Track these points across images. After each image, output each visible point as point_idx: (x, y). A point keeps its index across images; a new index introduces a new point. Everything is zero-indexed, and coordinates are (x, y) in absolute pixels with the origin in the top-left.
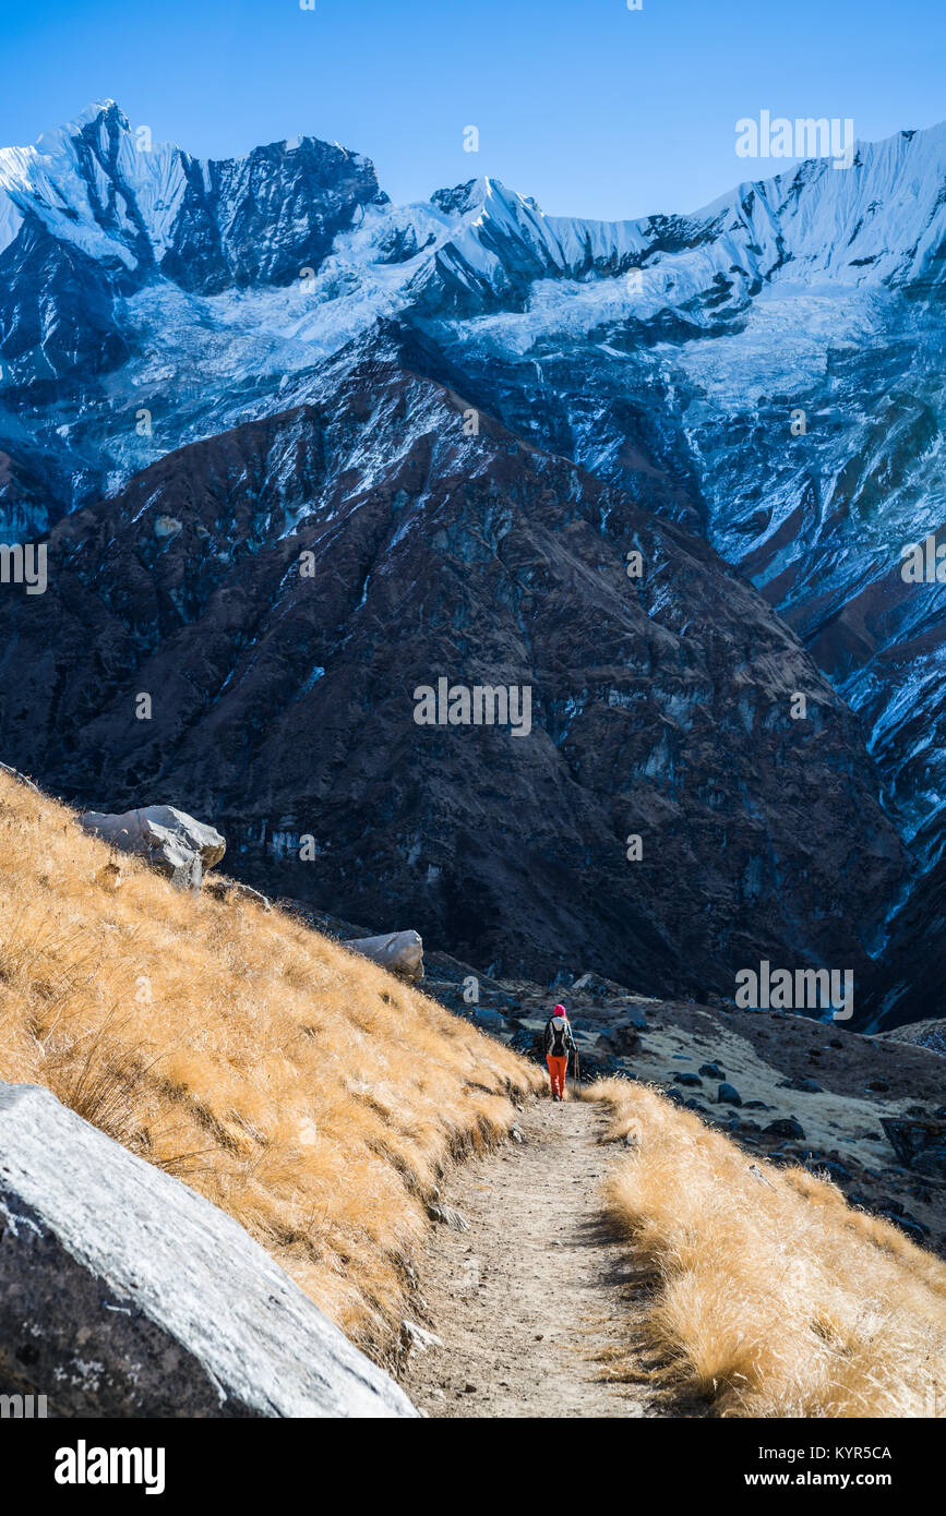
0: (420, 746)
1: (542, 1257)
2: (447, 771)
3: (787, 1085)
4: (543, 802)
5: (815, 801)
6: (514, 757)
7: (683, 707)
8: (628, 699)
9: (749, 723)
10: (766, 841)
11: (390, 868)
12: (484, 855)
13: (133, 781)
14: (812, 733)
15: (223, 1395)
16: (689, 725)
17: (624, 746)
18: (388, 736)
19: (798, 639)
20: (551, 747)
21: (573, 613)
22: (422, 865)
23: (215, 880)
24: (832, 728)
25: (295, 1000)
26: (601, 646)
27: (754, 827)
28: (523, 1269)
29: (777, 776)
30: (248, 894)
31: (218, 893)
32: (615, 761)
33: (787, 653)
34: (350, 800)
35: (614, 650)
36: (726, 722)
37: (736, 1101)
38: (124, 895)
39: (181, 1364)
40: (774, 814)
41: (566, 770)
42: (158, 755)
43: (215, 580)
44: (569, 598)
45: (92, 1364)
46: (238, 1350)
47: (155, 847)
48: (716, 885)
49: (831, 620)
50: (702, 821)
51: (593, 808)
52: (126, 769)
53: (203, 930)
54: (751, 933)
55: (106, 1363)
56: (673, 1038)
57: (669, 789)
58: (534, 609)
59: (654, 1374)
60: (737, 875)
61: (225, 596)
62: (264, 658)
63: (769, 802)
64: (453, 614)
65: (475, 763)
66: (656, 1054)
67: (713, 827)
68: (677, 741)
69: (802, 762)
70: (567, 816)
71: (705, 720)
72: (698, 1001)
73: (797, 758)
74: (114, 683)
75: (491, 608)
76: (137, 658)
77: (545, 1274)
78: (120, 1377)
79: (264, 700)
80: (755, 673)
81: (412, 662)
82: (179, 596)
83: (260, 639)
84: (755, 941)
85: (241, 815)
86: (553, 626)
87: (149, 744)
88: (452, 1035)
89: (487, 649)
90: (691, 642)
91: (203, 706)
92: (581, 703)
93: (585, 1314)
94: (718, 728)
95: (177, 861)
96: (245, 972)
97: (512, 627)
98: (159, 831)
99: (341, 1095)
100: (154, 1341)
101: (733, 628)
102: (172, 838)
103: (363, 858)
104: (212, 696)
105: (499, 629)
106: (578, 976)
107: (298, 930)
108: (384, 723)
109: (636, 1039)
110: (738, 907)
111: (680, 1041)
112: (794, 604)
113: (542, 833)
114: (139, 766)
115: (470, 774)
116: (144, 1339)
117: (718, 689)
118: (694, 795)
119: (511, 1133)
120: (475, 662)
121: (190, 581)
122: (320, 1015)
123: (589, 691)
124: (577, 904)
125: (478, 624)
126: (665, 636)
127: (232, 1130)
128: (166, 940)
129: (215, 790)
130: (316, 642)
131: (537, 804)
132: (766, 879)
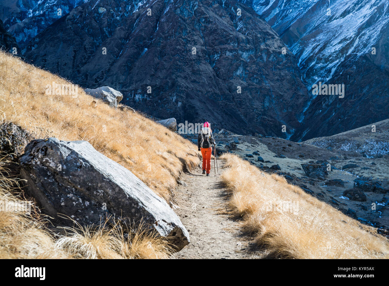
0: (175, 69)
1: (205, 191)
2: (182, 76)
3: (276, 156)
4: (209, 83)
5: (284, 80)
6: (200, 71)
7: (247, 55)
8: (231, 54)
9: (265, 60)
10: (270, 91)
11: (168, 103)
12: (193, 98)
13: (96, 81)
14: (282, 61)
15: (128, 196)
16: (249, 61)
17: (231, 67)
18: (166, 67)
19: (278, 35)
20: (211, 68)
21: (215, 30)
22: (177, 101)
23: (121, 105)
24: (288, 60)
25: (143, 133)
26: (224, 39)
27: (267, 88)
28: (200, 194)
29: (273, 74)
30: (129, 109)
31: (122, 109)
32: (229, 71)
33: (275, 39)
34: (156, 85)
35: (227, 40)
36: (259, 59)
37: (263, 161)
38: (98, 109)
39: (119, 190)
40: (272, 84)
41: (215, 74)
42: (103, 74)
43: (116, 25)
44: (214, 26)
45: (101, 191)
46: (130, 189)
47: (105, 97)
48: (257, 104)
49: (287, 30)
50: (253, 87)
51: (223, 84)
52: (94, 78)
53: (118, 117)
54: (267, 117)
55: (104, 190)
56: (246, 145)
57: (243, 78)
58: (205, 29)
59: (229, 213)
60: (262, 101)
61: (119, 29)
62: (130, 46)
63: (271, 81)
64: (182, 32)
65: (190, 73)
66: (241, 150)
67: (256, 88)
68: (245, 65)
69: (280, 69)
70: (216, 87)
71: (253, 59)
72: (253, 135)
73: (279, 69)
74: (90, 55)
75: (193, 30)
76: (96, 48)
77: (206, 195)
78: (107, 193)
79: (131, 58)
80: (266, 45)
81: (172, 46)
82: (106, 30)
83: (129, 41)
84: (268, 119)
85: (127, 90)
86: (210, 34)
87: (100, 71)
88: (184, 143)
89: (192, 41)
90: (249, 37)
91: (115, 60)
92: (219, 55)
93: (215, 203)
94: (257, 61)
95: (110, 101)
96: (129, 126)
97: (199, 35)
98: (105, 93)
99: (154, 154)
100: (113, 186)
101: (260, 33)
102: (109, 95)
103: (160, 100)
104: (117, 57)
105: (195, 36)
106: (220, 130)
107: (143, 118)
108: (165, 63)
109: (235, 146)
110: (263, 110)
111: (248, 146)
112: (277, 25)
113: (209, 92)
114: (98, 77)
115: (189, 76)
116: (111, 186)
117: (256, 50)
118: (250, 80)
119: (199, 166)
120: (189, 45)
121: (109, 25)
122: (149, 137)
123: (221, 52)
124: (219, 111)
125: (189, 35)
126: (242, 36)
127: (128, 160)
128: (109, 119)
129: (119, 83)
130: (145, 41)
131: (207, 84)
132: (270, 102)
